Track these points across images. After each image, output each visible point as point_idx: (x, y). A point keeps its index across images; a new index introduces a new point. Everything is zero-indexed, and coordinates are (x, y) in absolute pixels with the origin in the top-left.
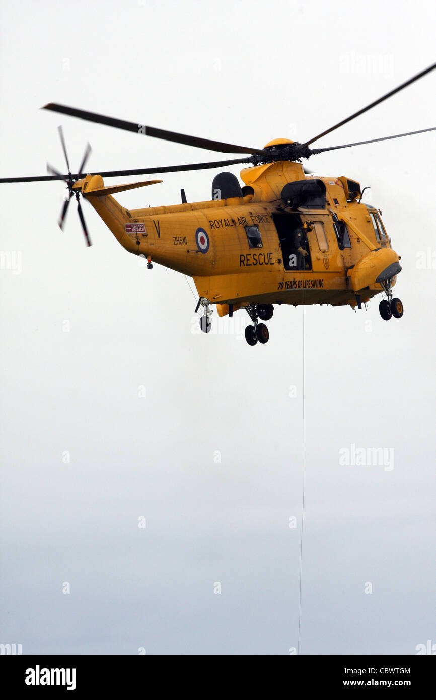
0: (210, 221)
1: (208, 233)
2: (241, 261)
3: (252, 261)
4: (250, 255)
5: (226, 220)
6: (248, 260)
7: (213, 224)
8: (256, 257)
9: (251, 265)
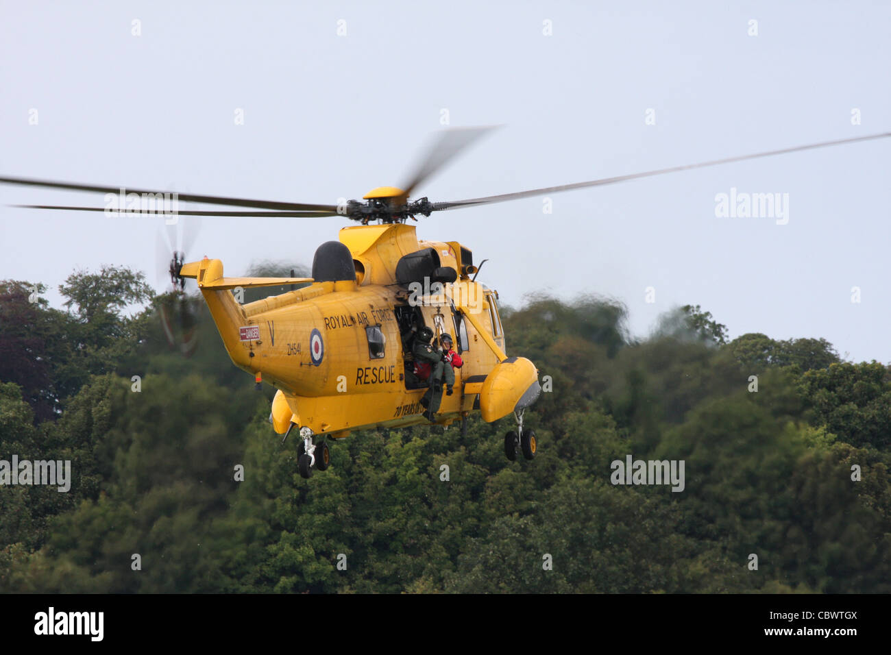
0: (325, 319)
1: (323, 335)
2: (358, 377)
3: (371, 377)
4: (369, 368)
5: (344, 317)
6: (366, 376)
7: (329, 323)
8: (376, 372)
9: (369, 383)
